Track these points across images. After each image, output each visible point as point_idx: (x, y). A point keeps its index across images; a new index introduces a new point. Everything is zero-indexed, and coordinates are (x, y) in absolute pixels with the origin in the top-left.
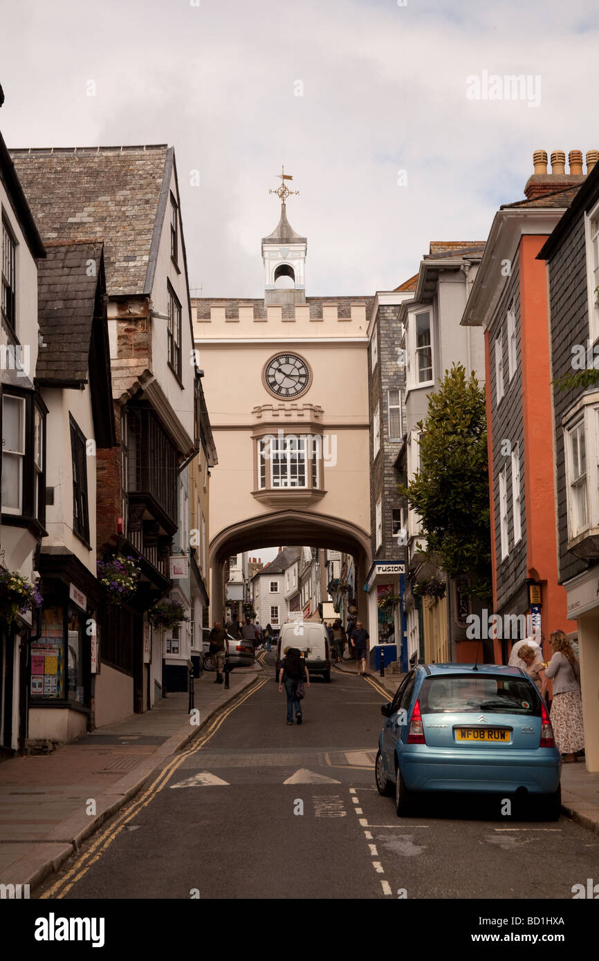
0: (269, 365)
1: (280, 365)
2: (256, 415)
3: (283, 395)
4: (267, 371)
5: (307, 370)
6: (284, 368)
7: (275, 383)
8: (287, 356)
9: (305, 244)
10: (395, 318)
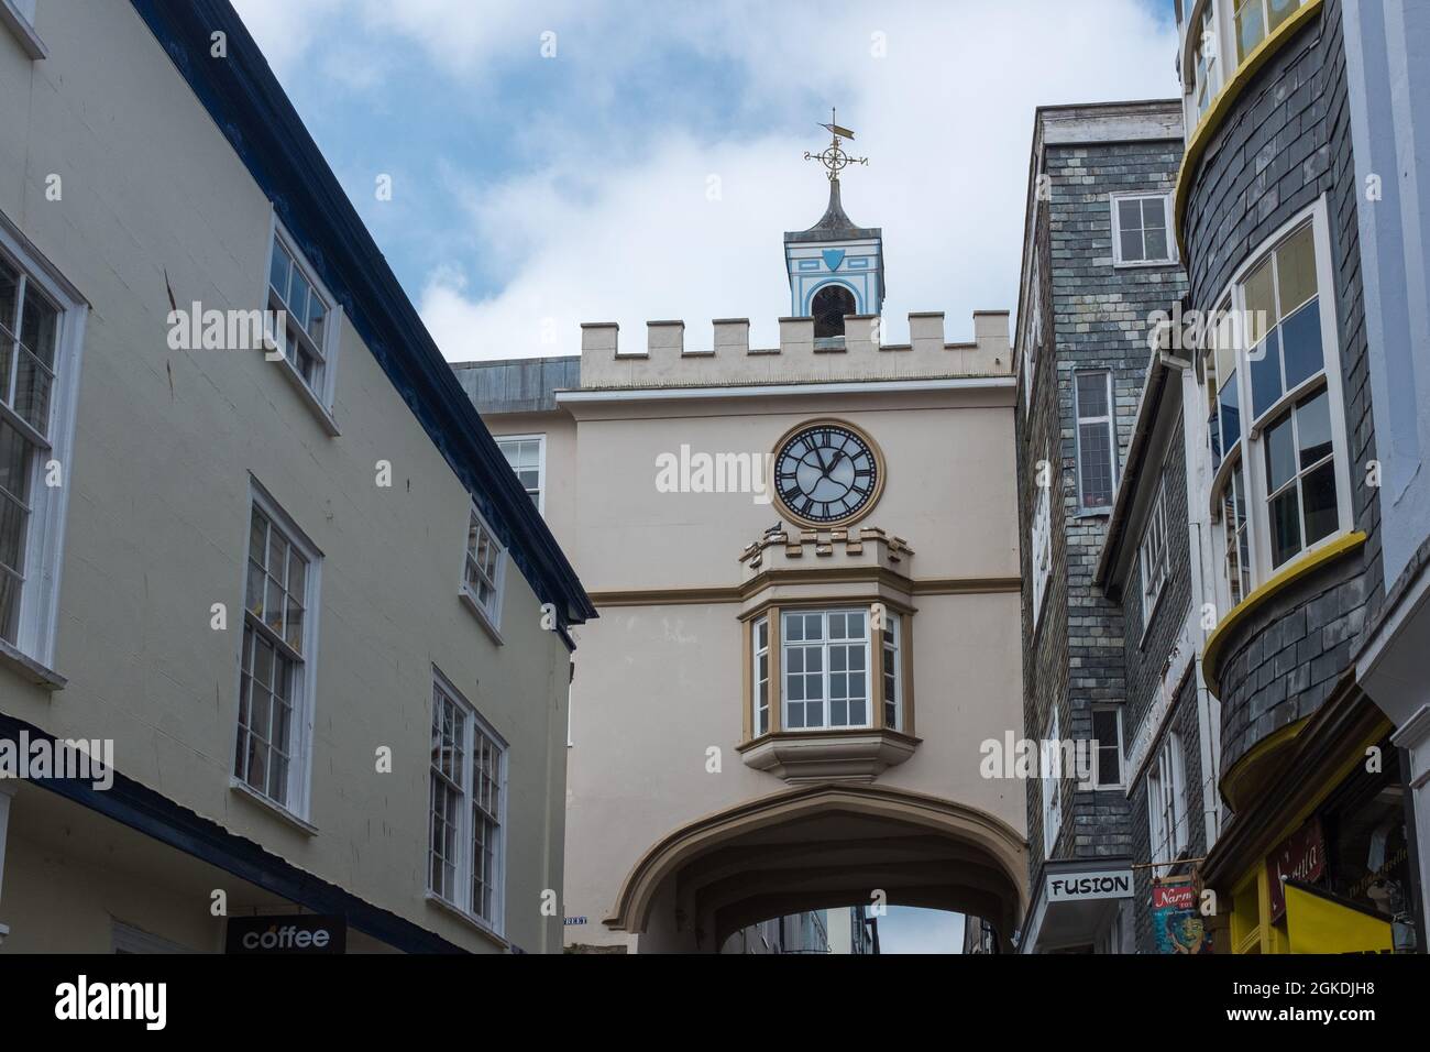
0: (782, 452)
1: (810, 451)
2: (751, 561)
3: (816, 519)
4: (778, 464)
5: (872, 461)
8: (826, 429)
9: (876, 241)
10: (1091, 180)
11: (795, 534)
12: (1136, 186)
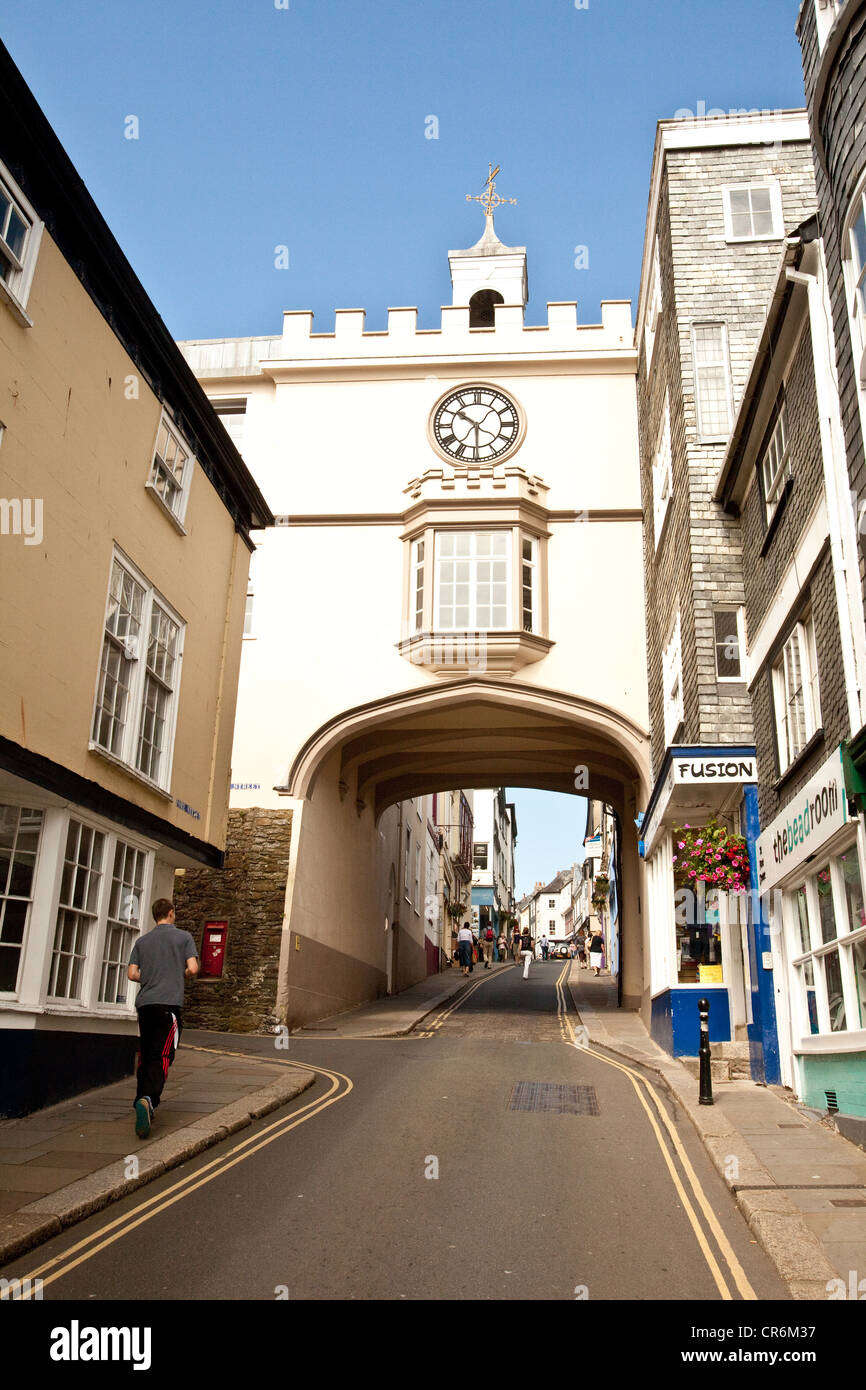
0: (442, 407)
1: (464, 406)
2: (411, 493)
3: (467, 460)
4: (437, 416)
5: (515, 413)
6: (468, 412)
7: (452, 438)
8: (478, 390)
10: (706, 175)
11: (449, 472)
12: (745, 180)
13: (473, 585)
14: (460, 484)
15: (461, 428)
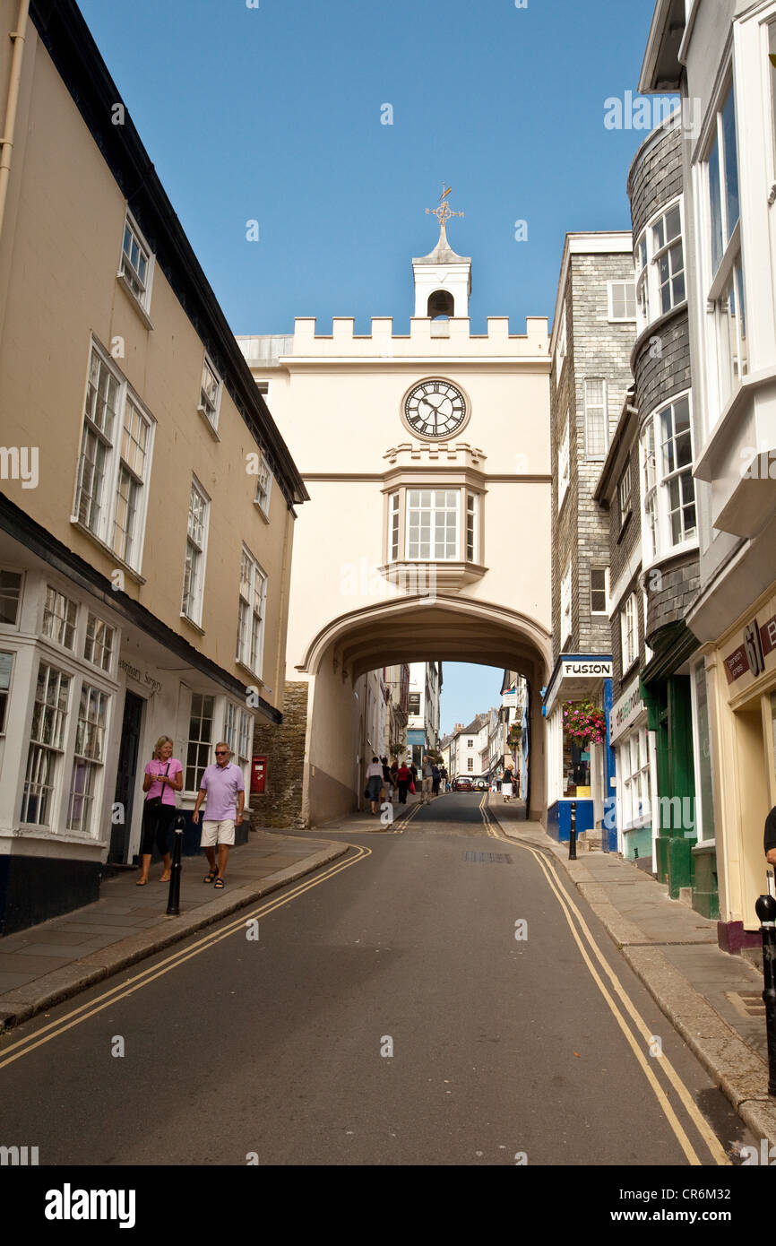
0: (410, 395)
1: (426, 394)
2: (390, 459)
4: (407, 402)
5: (463, 401)
6: (430, 399)
8: (437, 383)
9: (468, 265)
10: (596, 273)
11: (417, 445)
12: (622, 277)
13: (433, 527)
14: (425, 455)
15: (424, 411)
